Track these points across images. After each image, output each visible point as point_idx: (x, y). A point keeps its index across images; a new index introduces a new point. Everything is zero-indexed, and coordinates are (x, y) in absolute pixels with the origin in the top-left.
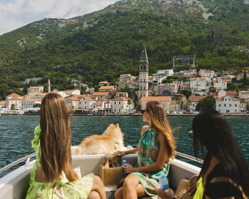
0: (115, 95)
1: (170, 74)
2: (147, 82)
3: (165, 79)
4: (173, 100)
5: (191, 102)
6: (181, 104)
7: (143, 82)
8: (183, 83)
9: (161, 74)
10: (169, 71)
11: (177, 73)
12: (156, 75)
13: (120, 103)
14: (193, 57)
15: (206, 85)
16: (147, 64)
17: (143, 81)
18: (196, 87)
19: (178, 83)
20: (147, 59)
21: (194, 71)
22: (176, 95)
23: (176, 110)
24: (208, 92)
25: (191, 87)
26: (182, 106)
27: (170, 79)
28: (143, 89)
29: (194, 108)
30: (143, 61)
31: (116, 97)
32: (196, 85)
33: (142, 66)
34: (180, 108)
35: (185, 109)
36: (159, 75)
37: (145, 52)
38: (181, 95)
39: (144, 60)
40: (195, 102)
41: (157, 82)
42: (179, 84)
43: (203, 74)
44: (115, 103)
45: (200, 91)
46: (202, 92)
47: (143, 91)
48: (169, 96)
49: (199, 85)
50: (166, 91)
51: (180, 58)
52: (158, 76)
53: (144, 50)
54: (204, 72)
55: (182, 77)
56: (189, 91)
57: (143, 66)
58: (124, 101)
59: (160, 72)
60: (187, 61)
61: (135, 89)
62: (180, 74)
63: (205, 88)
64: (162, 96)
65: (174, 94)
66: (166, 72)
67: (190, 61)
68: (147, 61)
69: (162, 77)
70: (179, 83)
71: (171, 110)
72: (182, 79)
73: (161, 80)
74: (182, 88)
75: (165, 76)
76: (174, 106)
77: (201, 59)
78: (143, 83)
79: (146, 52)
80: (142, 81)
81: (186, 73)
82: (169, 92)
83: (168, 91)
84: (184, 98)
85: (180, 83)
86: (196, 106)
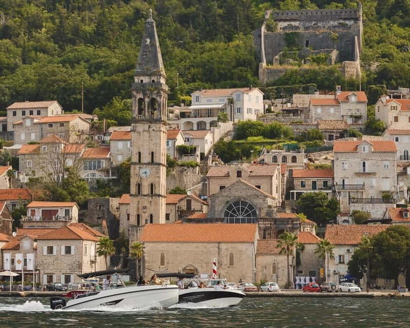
0: (25, 214)
1: (249, 110)
2: (163, 165)
3: (227, 134)
4: (264, 237)
5: (330, 250)
6: (298, 254)
7: (148, 164)
8: (306, 161)
9: (210, 112)
10: (246, 97)
11: (279, 106)
12: (183, 115)
13: (68, 250)
14: (356, 19)
15: (399, 175)
16: (164, 91)
17: (146, 159)
18: (359, 181)
19: (284, 159)
20: (163, 73)
21: (353, 99)
22: (276, 220)
23: (277, 277)
24: (403, 202)
25: (338, 180)
26: (298, 262)
27: (250, 139)
28: (146, 190)
29: (344, 270)
30: (146, 80)
31: (30, 221)
32: (358, 174)
33: (141, 101)
34: (291, 270)
35: (312, 274)
36: (198, 113)
37: (153, 45)
38: (298, 219)
39: (150, 75)
40: (346, 248)
41: (193, 151)
42: (289, 163)
43: (391, 115)
44: (50, 250)
45: (372, 201)
46: (377, 206)
47: (145, 201)
48: (249, 222)
49: (369, 174)
50: (236, 203)
51: (296, 24)
52: (195, 121)
53: (152, 37)
54: (395, 108)
55: (302, 128)
56: (330, 198)
57: (147, 100)
58: (85, 242)
59: (203, 100)
60: (326, 37)
61: (98, 181)
62: (295, 112)
63: (393, 189)
64: (222, 220)
65: (269, 213)
66: (231, 102)
67: (341, 37)
68: (163, 81)
69: (213, 124)
70: (289, 159)
71: (260, 278)
72: (303, 137)
73: (208, 141)
74: (303, 185)
75: (225, 120)
76: (268, 260)
77: (395, 27)
78: (148, 169)
79: (158, 44)
80: (143, 161)
81: (319, 110)
82: (251, 207)
83: (244, 203)
84: (308, 229)
85: (294, 159)
86: (350, 263)
